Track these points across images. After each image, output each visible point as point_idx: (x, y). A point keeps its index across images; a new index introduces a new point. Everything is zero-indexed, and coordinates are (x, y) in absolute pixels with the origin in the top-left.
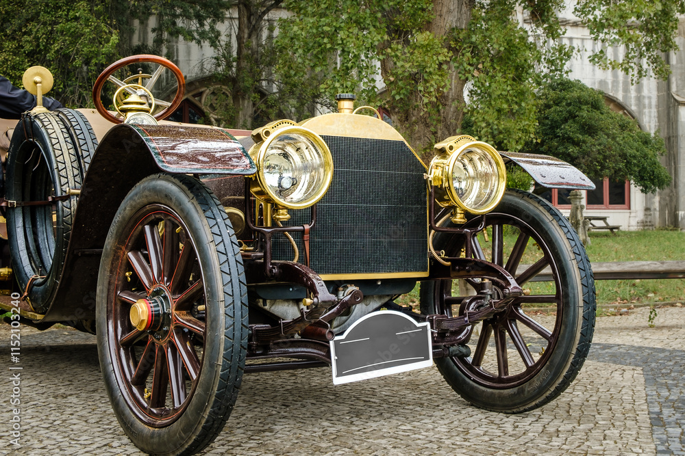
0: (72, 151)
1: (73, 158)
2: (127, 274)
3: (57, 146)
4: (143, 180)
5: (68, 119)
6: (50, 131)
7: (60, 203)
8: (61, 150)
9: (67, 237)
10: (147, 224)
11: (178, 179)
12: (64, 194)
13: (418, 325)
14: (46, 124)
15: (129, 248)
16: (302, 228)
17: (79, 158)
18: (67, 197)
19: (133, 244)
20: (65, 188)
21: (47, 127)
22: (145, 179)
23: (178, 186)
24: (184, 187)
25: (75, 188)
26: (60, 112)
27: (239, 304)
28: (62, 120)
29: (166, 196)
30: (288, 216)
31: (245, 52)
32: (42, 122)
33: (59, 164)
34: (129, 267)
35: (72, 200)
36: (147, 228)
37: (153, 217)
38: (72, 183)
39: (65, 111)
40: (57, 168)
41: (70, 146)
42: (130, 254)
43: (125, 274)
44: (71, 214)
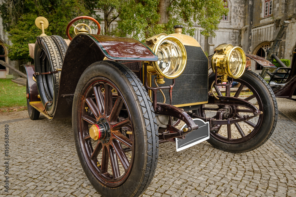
0: (58, 52)
1: (58, 55)
2: (86, 108)
3: (51, 50)
4: (92, 64)
5: (56, 39)
6: (48, 44)
7: (54, 74)
8: (53, 52)
9: (58, 89)
10: (95, 86)
11: (113, 64)
12: (55, 70)
13: (205, 123)
14: (46, 40)
15: (86, 97)
16: (169, 87)
17: (61, 54)
18: (57, 72)
19: (88, 95)
20: (55, 68)
21: (47, 42)
22: (93, 64)
23: (113, 68)
24: (116, 68)
25: (60, 68)
26: (52, 36)
27: (155, 135)
28: (53, 39)
29: (106, 73)
30: (164, 82)
31: (107, 32)
32: (44, 40)
33: (52, 58)
34: (86, 105)
35: (59, 73)
36: (95, 88)
37: (98, 83)
38: (58, 66)
39: (54, 36)
40: (52, 59)
41: (57, 50)
42: (87, 100)
43: (85, 108)
44: (59, 79)
